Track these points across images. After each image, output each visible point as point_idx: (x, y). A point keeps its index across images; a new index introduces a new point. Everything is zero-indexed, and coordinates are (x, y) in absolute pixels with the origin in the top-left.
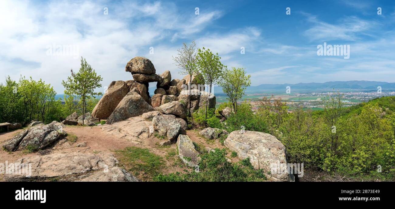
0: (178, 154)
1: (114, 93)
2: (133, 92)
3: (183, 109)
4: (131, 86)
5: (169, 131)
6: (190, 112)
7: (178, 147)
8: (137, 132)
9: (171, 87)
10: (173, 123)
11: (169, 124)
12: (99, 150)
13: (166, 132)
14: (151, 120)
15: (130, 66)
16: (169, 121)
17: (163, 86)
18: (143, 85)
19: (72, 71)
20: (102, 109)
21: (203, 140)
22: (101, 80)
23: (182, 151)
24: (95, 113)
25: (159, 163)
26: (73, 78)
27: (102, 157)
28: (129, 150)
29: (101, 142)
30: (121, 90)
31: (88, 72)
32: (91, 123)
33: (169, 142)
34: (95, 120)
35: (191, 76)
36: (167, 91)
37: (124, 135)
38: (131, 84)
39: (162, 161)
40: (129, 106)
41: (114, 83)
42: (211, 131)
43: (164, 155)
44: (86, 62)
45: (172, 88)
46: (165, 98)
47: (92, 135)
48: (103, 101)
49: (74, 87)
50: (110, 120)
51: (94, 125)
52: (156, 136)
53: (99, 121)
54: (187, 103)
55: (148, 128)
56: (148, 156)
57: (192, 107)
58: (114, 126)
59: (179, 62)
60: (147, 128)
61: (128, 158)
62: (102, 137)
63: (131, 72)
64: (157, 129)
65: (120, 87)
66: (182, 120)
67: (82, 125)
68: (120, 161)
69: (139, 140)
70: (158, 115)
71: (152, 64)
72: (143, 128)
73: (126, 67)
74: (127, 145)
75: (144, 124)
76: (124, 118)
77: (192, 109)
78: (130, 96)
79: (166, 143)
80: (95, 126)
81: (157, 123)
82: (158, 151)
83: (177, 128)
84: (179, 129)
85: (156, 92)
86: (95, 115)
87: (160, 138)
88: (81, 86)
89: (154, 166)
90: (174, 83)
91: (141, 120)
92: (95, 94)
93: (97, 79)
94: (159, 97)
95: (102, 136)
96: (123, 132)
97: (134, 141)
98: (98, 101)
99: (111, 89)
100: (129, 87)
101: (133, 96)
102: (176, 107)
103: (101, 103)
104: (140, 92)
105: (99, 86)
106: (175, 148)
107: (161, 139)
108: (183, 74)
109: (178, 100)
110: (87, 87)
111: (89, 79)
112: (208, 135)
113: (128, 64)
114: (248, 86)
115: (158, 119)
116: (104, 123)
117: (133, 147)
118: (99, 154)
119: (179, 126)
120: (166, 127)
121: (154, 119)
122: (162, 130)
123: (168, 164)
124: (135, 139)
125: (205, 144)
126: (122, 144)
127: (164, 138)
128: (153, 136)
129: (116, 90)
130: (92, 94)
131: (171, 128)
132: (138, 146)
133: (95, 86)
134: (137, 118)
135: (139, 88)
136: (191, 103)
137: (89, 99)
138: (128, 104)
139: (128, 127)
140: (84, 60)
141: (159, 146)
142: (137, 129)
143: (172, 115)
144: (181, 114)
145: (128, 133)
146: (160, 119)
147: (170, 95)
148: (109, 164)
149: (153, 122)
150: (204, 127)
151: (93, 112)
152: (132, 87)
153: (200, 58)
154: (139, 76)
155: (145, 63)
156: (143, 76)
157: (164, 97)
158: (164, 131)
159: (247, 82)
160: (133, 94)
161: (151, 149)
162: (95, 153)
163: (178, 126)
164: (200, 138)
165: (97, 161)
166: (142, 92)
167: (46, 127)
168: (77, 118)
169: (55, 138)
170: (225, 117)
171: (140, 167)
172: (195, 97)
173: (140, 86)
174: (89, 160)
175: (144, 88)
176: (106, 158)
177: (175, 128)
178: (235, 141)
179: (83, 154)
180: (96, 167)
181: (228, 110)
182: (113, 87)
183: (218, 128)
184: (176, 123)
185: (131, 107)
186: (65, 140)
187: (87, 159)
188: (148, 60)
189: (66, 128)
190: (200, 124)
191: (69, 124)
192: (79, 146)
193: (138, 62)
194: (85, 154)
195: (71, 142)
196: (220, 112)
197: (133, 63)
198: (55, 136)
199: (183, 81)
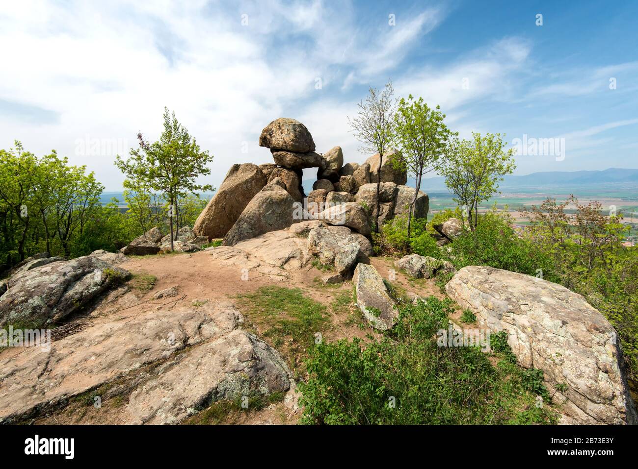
0: (356, 301)
1: (237, 186)
2: (273, 186)
3: (364, 216)
4: (270, 174)
5: (338, 257)
6: (377, 224)
7: (355, 288)
8: (281, 259)
9: (342, 177)
10: (346, 241)
11: (339, 244)
12: (205, 299)
13: (332, 257)
14: (307, 237)
15: (268, 137)
16: (338, 238)
17: (328, 175)
18: (292, 173)
19: (140, 136)
20: (216, 218)
21: (402, 278)
22: (210, 161)
23: (364, 294)
24: (201, 226)
25: (320, 319)
26: (143, 153)
27: (210, 311)
28: (265, 293)
29: (209, 282)
30: (251, 182)
31: (180, 142)
32: (190, 245)
33: (338, 276)
34: (202, 240)
35: (381, 156)
36: (335, 184)
37: (256, 264)
38: (269, 170)
39: (326, 314)
40: (266, 210)
41: (236, 168)
42: (418, 261)
43: (330, 302)
44: (176, 121)
45: (344, 179)
46: (333, 197)
47: (192, 271)
48: (217, 202)
49: (148, 173)
50: (231, 237)
51: (199, 250)
52: (314, 265)
53: (210, 241)
54: (373, 206)
55: (301, 250)
56: (300, 303)
57: (381, 215)
58: (238, 248)
59: (360, 129)
60: (299, 251)
61: (263, 310)
62: (213, 272)
63: (269, 148)
64: (317, 252)
65: (250, 176)
66: (362, 238)
67: (168, 252)
68: (246, 316)
69: (284, 273)
70: (320, 226)
71: (309, 134)
72: (291, 251)
73: (261, 138)
74: (262, 283)
75: (293, 244)
76: (257, 232)
77: (381, 218)
78: (268, 193)
79: (332, 278)
80: (199, 252)
81: (317, 242)
82: (318, 293)
83: (353, 251)
84: (356, 253)
85: (315, 187)
86: (201, 230)
87: (322, 270)
88: (165, 172)
89: (310, 324)
90: (348, 171)
91: (288, 236)
92: (196, 188)
93: (200, 158)
94: (322, 196)
95: (212, 270)
96: (254, 260)
97: (274, 276)
98: (206, 204)
99: (234, 178)
100: (266, 176)
101: (274, 192)
102: (353, 213)
103: (211, 206)
104: (287, 185)
105: (206, 172)
106: (350, 288)
107: (324, 272)
108: (367, 151)
109: (355, 201)
110: (178, 174)
111: (183, 156)
112: (411, 269)
113: (264, 131)
114: (508, 174)
115: (319, 233)
116: (219, 244)
117: (273, 287)
118: (205, 306)
119: (356, 247)
120: (334, 248)
121: (312, 233)
122: (326, 254)
123: (337, 320)
124: (277, 270)
125: (407, 286)
126: (251, 283)
127: (329, 269)
128: (310, 265)
129: (241, 181)
130: (191, 188)
131: (342, 251)
132: (281, 285)
133: (196, 172)
134: (281, 234)
135: (285, 178)
136: (379, 207)
137: (184, 197)
138: (264, 207)
139: (263, 250)
140: (170, 115)
141: (321, 284)
142: (280, 253)
143: (344, 228)
144: (361, 226)
145: (264, 261)
146: (322, 233)
147: (340, 191)
148: (224, 325)
149: (309, 240)
150: (405, 252)
151: (196, 226)
152: (271, 176)
153: (402, 119)
154: (284, 156)
155: (295, 131)
156: (292, 156)
157: (330, 195)
158: (329, 256)
159: (505, 164)
160: (273, 190)
161: (305, 290)
162: (196, 305)
163: (355, 248)
164: (396, 274)
165: (198, 323)
166: (291, 186)
167: (68, 266)
168: (159, 240)
169: (95, 289)
170: (447, 238)
171: (285, 327)
172: (388, 196)
173: (286, 174)
174: (182, 322)
175: (293, 179)
176: (218, 313)
177: (350, 252)
178: (472, 288)
179: (169, 313)
180: (197, 337)
181: (454, 224)
182: (235, 175)
183: (432, 256)
184: (351, 241)
185: (270, 212)
186: (126, 288)
187: (177, 323)
188: (301, 126)
189: (130, 263)
190: (396, 247)
191: (138, 254)
192: (160, 297)
193: (283, 128)
194: (174, 311)
195: (140, 292)
196: (438, 228)
197: (273, 131)
198: (96, 284)
199: (366, 165)
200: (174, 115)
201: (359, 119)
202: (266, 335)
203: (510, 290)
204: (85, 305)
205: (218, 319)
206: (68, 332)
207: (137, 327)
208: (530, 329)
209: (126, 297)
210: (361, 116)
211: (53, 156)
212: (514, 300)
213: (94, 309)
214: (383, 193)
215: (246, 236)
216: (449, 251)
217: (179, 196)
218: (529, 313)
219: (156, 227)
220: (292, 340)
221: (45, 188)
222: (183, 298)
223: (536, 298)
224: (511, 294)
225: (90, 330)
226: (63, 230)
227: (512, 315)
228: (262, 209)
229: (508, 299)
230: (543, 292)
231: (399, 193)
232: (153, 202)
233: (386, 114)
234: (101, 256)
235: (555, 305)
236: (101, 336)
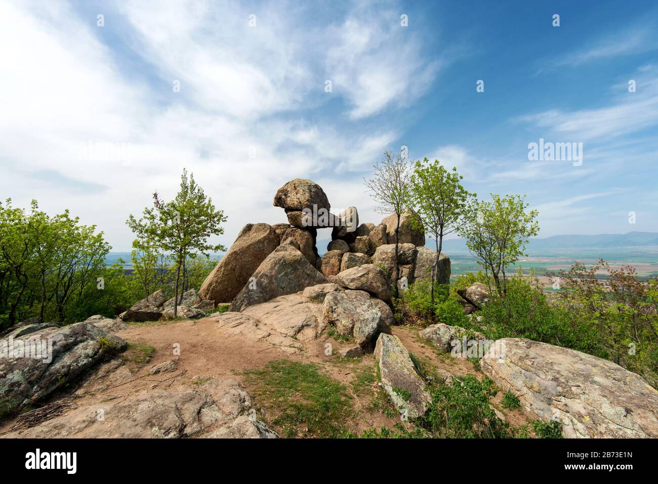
0: (380, 380)
1: (248, 247)
2: (287, 246)
3: (383, 280)
4: (283, 234)
5: (358, 325)
6: (397, 288)
7: (378, 363)
8: (294, 327)
9: (358, 237)
10: (365, 307)
11: (358, 310)
12: (207, 375)
13: (351, 326)
14: (322, 302)
15: (283, 197)
16: (357, 303)
17: (343, 235)
18: (306, 233)
19: (156, 195)
20: (224, 281)
21: (429, 352)
22: (224, 221)
23: (389, 372)
24: (208, 289)
25: (340, 403)
26: (157, 213)
27: (212, 391)
28: (276, 369)
29: (214, 355)
30: (263, 242)
31: (196, 202)
32: (195, 311)
33: (357, 348)
34: (207, 304)
35: (399, 216)
36: (351, 245)
37: (266, 334)
38: (282, 230)
39: (346, 395)
40: (279, 272)
41: (249, 228)
42: (446, 332)
43: (350, 381)
44: (193, 182)
45: (360, 240)
46: (349, 258)
47: (194, 340)
48: (226, 264)
49: (159, 232)
50: (239, 302)
51: (204, 316)
52: (330, 335)
53: (216, 306)
54: (391, 269)
55: (316, 317)
56: (316, 382)
58: (247, 314)
59: (377, 190)
60: (313, 318)
61: (273, 390)
62: (218, 342)
63: (284, 208)
64: (333, 319)
65: (262, 236)
66: (382, 304)
67: (171, 318)
68: (253, 398)
69: (297, 345)
70: (336, 290)
71: (324, 194)
72: (304, 318)
73: (275, 198)
74: (271, 357)
75: (307, 310)
76: (268, 297)
77: (401, 281)
78: (282, 253)
79: (351, 351)
80: (204, 318)
81: (334, 308)
82: (336, 369)
83: (373, 319)
84: (377, 321)
85: (330, 248)
86: (207, 294)
87: (339, 341)
88: (177, 232)
89: (327, 410)
90: (364, 232)
91: (301, 301)
92: (207, 248)
93: (214, 218)
94: (337, 257)
95: (218, 340)
96: (264, 328)
97: (285, 347)
98: (215, 265)
99: (246, 238)
100: (278, 236)
101: (287, 253)
102: (371, 275)
103: (221, 267)
104: (301, 246)
105: (219, 231)
106: (372, 364)
107: (342, 343)
108: (384, 212)
109: (372, 263)
110: (190, 234)
111: (197, 216)
112: (439, 340)
113: (279, 191)
115: (335, 298)
116: (226, 309)
117: (284, 362)
118: (207, 385)
119: (377, 314)
120: (353, 315)
121: (328, 298)
122: (344, 323)
123: (358, 404)
124: (289, 341)
125: (435, 362)
126: (261, 355)
127: (347, 340)
128: (325, 335)
129: (253, 241)
130: (202, 247)
131: (361, 319)
132: (294, 359)
133: (209, 232)
134: (293, 298)
135: (299, 238)
136: (398, 270)
137: (194, 258)
138: (276, 268)
139: (274, 316)
140: (188, 176)
141: (338, 357)
142: (292, 321)
143: (362, 292)
144: (380, 290)
145: (275, 330)
146: (339, 298)
147: (356, 252)
148: (227, 410)
149: (325, 306)
150: (430, 321)
151: (202, 289)
152: (284, 237)
153: (419, 180)
154: (299, 215)
155: (311, 191)
157: (346, 257)
158: (348, 324)
160: (286, 250)
161: (322, 366)
162: (197, 383)
163: (375, 315)
164: (422, 347)
165: (198, 406)
166: (305, 246)
167: (60, 334)
168: (161, 305)
169: (85, 361)
170: (473, 305)
171: (299, 413)
172: (406, 258)
173: (300, 234)
174: (179, 405)
175: (308, 239)
176: (222, 393)
177: (370, 319)
178: (511, 365)
179: (165, 393)
180: (195, 424)
181: (479, 289)
182: (248, 235)
183: (461, 326)
184: (371, 307)
185: (282, 274)
186: (120, 360)
187: (174, 406)
188: (316, 186)
189: (128, 331)
190: (419, 314)
191: (137, 321)
192: (157, 372)
193: (298, 189)
194: (171, 390)
195: (135, 365)
196: (462, 293)
197: (288, 191)
198: (87, 356)
199: (382, 226)
200: (192, 176)
201: (375, 180)
202: (276, 423)
203: (556, 367)
204: (70, 381)
205: (221, 401)
206: (45, 415)
207: (127, 410)
208: (587, 418)
209: (118, 371)
210: (378, 177)
211: (66, 216)
212: (563, 380)
213: (80, 387)
214: (401, 255)
215: (256, 300)
216: (479, 320)
217: (188, 256)
218: (583, 397)
219: (160, 290)
220: (307, 430)
221: (50, 247)
222: (183, 374)
223: (587, 377)
224: (558, 372)
225: (72, 413)
226: (61, 292)
227: (563, 399)
228: (274, 271)
229: (555, 379)
230: (595, 370)
231: (418, 255)
232: (159, 262)
233: (402, 176)
234: (99, 322)
235: (612, 388)
236: (84, 421)
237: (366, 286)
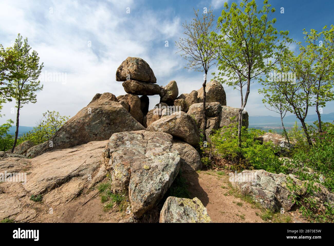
6: (205, 134)
9: (176, 100)
17: (166, 100)
45: (177, 102)
54: (200, 120)
57: (208, 128)
77: (208, 131)
136: (206, 121)
143: (164, 134)
155: (138, 64)
156: (134, 83)
166: (134, 106)
172: (213, 112)
173: (131, 97)
175: (137, 101)
185: (97, 122)
188: (142, 61)
193: (129, 63)
197: (123, 67)
199: (194, 92)
214: (209, 109)
231: (223, 109)
237: (173, 131)
